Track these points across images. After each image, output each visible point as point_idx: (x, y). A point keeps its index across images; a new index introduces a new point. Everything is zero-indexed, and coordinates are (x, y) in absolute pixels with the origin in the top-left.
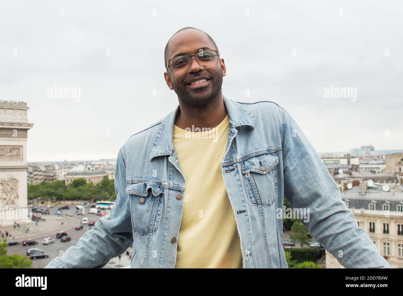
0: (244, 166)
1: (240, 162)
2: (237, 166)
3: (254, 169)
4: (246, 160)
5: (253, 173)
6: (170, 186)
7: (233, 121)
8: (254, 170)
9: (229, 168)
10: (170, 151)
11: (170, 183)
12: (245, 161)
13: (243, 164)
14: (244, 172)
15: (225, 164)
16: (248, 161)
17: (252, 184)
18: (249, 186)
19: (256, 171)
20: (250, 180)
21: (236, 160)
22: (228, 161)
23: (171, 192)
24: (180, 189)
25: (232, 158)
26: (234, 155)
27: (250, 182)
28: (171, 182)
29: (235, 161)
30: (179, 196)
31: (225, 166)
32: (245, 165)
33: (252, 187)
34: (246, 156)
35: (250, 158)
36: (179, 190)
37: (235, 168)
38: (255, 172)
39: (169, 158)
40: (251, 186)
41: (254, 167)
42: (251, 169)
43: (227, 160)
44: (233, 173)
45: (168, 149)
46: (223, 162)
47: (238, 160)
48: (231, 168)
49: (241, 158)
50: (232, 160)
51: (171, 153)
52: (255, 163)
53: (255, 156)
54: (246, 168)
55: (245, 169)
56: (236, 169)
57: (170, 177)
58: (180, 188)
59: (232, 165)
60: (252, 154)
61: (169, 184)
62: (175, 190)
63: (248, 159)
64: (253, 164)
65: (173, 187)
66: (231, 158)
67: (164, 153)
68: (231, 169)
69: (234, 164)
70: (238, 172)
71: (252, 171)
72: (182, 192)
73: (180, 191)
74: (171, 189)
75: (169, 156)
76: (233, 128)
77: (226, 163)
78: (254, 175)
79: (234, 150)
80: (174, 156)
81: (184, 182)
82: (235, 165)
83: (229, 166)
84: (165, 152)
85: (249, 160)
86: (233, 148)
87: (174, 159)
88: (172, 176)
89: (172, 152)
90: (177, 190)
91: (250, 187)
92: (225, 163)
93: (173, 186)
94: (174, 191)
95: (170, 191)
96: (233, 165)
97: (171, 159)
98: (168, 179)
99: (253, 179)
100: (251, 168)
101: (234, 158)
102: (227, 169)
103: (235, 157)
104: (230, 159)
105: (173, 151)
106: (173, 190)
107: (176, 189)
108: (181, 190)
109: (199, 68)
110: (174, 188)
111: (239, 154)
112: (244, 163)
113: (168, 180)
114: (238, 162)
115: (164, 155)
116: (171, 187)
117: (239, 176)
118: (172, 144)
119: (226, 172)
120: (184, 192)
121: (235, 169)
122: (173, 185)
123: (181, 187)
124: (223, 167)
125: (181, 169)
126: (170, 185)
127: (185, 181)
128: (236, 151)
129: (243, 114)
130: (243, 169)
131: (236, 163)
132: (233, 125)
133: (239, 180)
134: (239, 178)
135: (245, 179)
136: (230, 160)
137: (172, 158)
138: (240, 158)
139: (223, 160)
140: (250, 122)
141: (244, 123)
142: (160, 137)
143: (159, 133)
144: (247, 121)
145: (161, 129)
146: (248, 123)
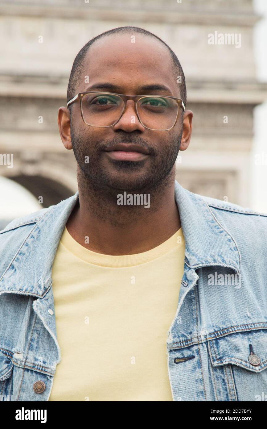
0: (216, 350)
1: (206, 343)
2: (198, 352)
3: (237, 360)
4: (223, 338)
5: (234, 368)
6: (27, 364)
7: (193, 254)
8: (237, 362)
9: (183, 354)
10: (40, 287)
11: (29, 356)
12: (220, 339)
13: (215, 346)
14: (216, 362)
15: (175, 345)
16: (227, 340)
17: (230, 390)
18: (222, 394)
19: (241, 363)
20: (226, 381)
21: (198, 338)
22: (181, 338)
23: (28, 375)
24: (45, 371)
25: (191, 333)
26: (195, 327)
27: (225, 385)
28: (31, 355)
29: (195, 340)
30: (39, 386)
31: (175, 350)
32: (220, 349)
33: (229, 396)
34: (223, 329)
35: (231, 335)
36: (44, 373)
37: (196, 355)
38: (238, 367)
39: (35, 302)
40: (227, 395)
41: (238, 355)
42: (233, 359)
43: (179, 337)
44: (190, 364)
45: (35, 285)
46: (171, 342)
47: (203, 338)
48: (187, 353)
49: (210, 334)
50: (189, 337)
51: (41, 293)
52: (241, 347)
53: (241, 333)
54: (221, 355)
55: (218, 357)
56: (197, 358)
57: (32, 343)
58: (46, 370)
59: (189, 348)
60: (237, 327)
61: (26, 359)
62: (36, 372)
63: (227, 336)
64: (237, 349)
65: (32, 365)
66: (189, 331)
67: (26, 290)
68: (186, 356)
69: (193, 346)
70: (199, 363)
71: (233, 363)
72: (48, 379)
73: (45, 375)
74: (28, 370)
75: (35, 298)
76: (190, 269)
77: (177, 343)
78: (235, 372)
79: (195, 316)
80: (47, 300)
81: (57, 358)
82: (195, 348)
83: (182, 349)
84: (29, 289)
85: (228, 338)
86: (192, 311)
87: (46, 306)
88: (35, 343)
89: (43, 291)
90: (40, 374)
91: (225, 397)
92: (174, 343)
93: (34, 364)
94: (34, 374)
95: (26, 373)
96: (192, 349)
97: (37, 306)
98: (27, 347)
99: (231, 381)
100: (232, 357)
101: (195, 334)
102: (178, 355)
103: (195, 332)
104: (185, 334)
105: (46, 290)
106: (32, 371)
107: (38, 371)
108: (46, 373)
109: (137, 126)
110: (34, 367)
111: (204, 325)
112: (217, 343)
113: (27, 350)
114: (202, 343)
115: (27, 294)
116: (29, 365)
117: (202, 373)
118: (47, 274)
119: (175, 362)
120: (52, 379)
121: (193, 357)
122: (33, 362)
123: (48, 368)
124: (171, 351)
125: (55, 330)
126: (28, 360)
127: (60, 356)
128: (199, 318)
129: (215, 238)
130: (214, 355)
131: (197, 345)
132: (191, 263)
133: (202, 380)
134: (200, 377)
135: (217, 377)
136: (184, 336)
137: (41, 305)
138: (207, 333)
139: (171, 337)
140: (227, 260)
141: (215, 260)
142: (27, 254)
143: (27, 245)
144: (222, 257)
145: (32, 237)
146: (223, 261)
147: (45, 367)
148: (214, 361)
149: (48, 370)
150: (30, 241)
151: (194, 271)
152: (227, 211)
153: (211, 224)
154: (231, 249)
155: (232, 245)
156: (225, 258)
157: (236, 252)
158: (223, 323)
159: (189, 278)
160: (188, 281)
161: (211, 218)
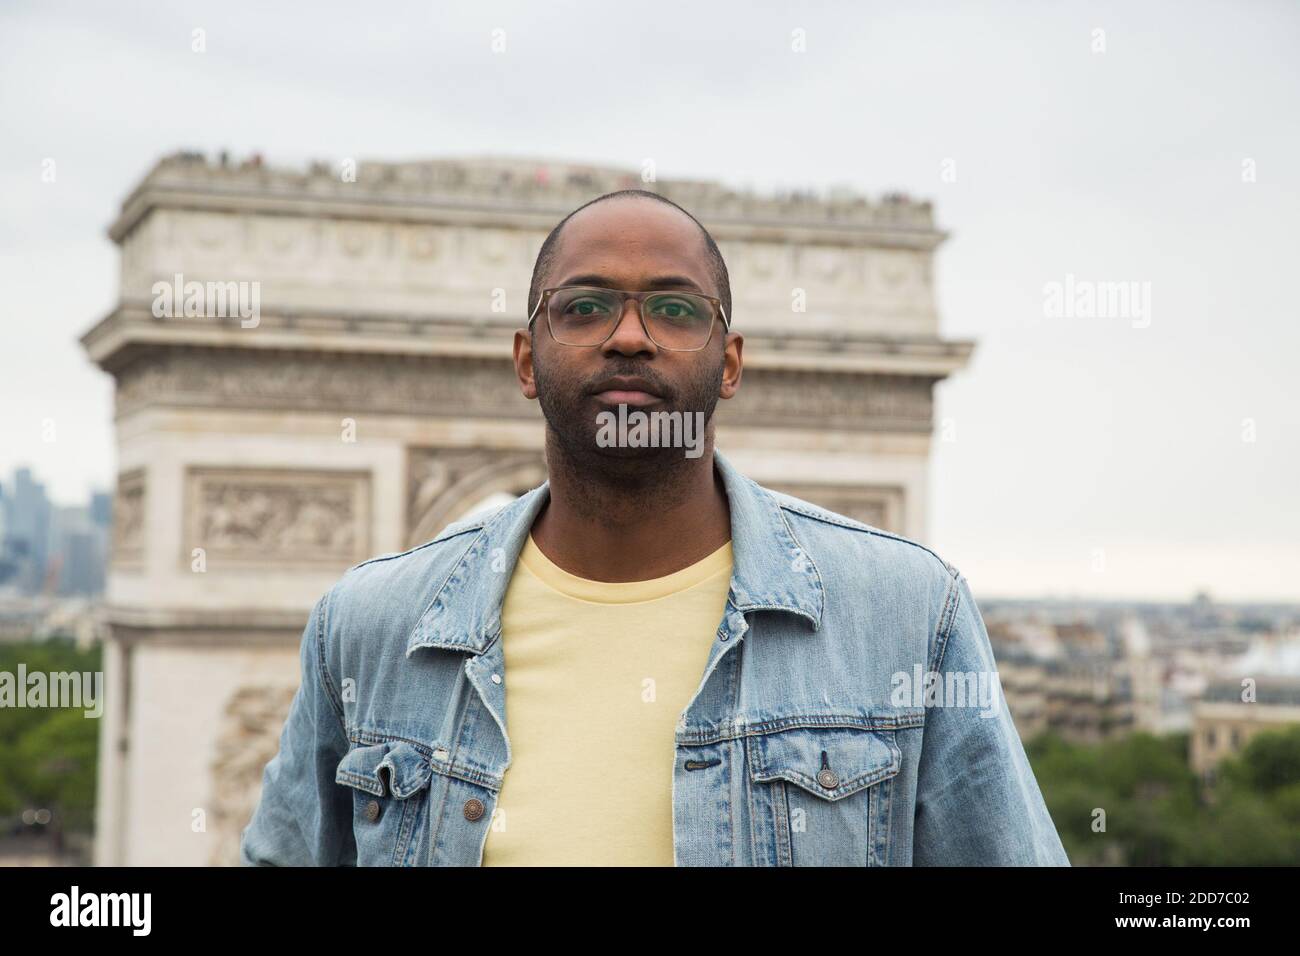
0: (761, 753)
1: (743, 739)
2: (727, 754)
3: (794, 774)
4: (776, 735)
5: (790, 789)
6: (454, 769)
7: (744, 586)
8: (796, 779)
9: (701, 756)
10: (479, 637)
11: (459, 756)
12: (770, 736)
13: (760, 747)
14: (759, 774)
15: (690, 738)
16: (781, 739)
17: (779, 827)
18: (764, 832)
19: (802, 781)
20: (774, 810)
21: (729, 729)
22: (702, 728)
23: (455, 788)
24: (484, 781)
25: (720, 720)
26: (728, 712)
27: (771, 817)
28: (463, 754)
29: (725, 733)
30: (473, 808)
31: (689, 747)
32: (769, 753)
33: (777, 837)
34: (778, 721)
35: (791, 731)
36: (483, 785)
37: (723, 759)
38: (796, 786)
39: (469, 661)
40: (773, 835)
41: (801, 766)
42: (787, 771)
43: (698, 725)
44: (710, 775)
45: (472, 631)
46: (682, 731)
47: (738, 730)
48: (708, 754)
49: (753, 725)
50: (715, 727)
51: (480, 645)
52: (806, 754)
53: (809, 729)
54: (769, 764)
55: (763, 766)
56: (724, 764)
57: (465, 733)
58: (487, 779)
59: (713, 746)
60: (804, 718)
61: (454, 760)
62: (470, 784)
63: (783, 732)
64: (797, 755)
65: (462, 772)
66: (717, 717)
67: (456, 641)
68: (706, 759)
69: (720, 742)
70: (727, 775)
71: (787, 778)
72: (489, 796)
73: (484, 789)
74: (456, 780)
75: (471, 655)
76: (736, 610)
77: (694, 735)
78: (790, 796)
79: (731, 692)
80: (490, 657)
81: (505, 759)
82: (723, 746)
83: (702, 747)
84: (461, 639)
85: (785, 736)
86: (728, 682)
87: (488, 669)
88: (470, 733)
89: (484, 643)
90: (476, 786)
91: (769, 837)
92: (687, 734)
93: (466, 769)
94: (465, 787)
95: (452, 785)
96: (718, 747)
97: (472, 668)
98: (457, 739)
99: (783, 812)
100: (787, 768)
101: (725, 723)
102: (693, 756)
103: (727, 719)
104: (710, 721)
105: (488, 640)
106: (462, 781)
107: (473, 781)
108: (485, 786)
109: (642, 344)
110: (466, 775)
111: (743, 709)
112: (764, 743)
113: (455, 745)
114: (735, 740)
115: (457, 648)
116: (458, 770)
117: (729, 792)
118: (492, 614)
119: (686, 768)
120: (496, 797)
121: (718, 762)
122: (465, 765)
123: (490, 777)
124: (680, 747)
125: (503, 711)
126: (456, 763)
127: (509, 755)
128: (736, 696)
129: (785, 563)
130: (756, 763)
131: (727, 741)
132: (738, 601)
133: (727, 804)
134: (726, 798)
135: (758, 802)
136: (709, 725)
137: (479, 666)
138: (747, 722)
139: (683, 723)
140: (802, 602)
141: (780, 601)
142: (463, 580)
143: (465, 565)
144: (793, 597)
145: (475, 551)
146: (795, 603)
147: (485, 775)
148: (755, 772)
149: (491, 780)
150: (470, 557)
151: (741, 615)
152: (815, 519)
153: (781, 539)
154: (810, 585)
155: (813, 578)
156: (798, 599)
157: (817, 591)
158: (780, 710)
159: (732, 627)
160: (730, 631)
161: (781, 528)
